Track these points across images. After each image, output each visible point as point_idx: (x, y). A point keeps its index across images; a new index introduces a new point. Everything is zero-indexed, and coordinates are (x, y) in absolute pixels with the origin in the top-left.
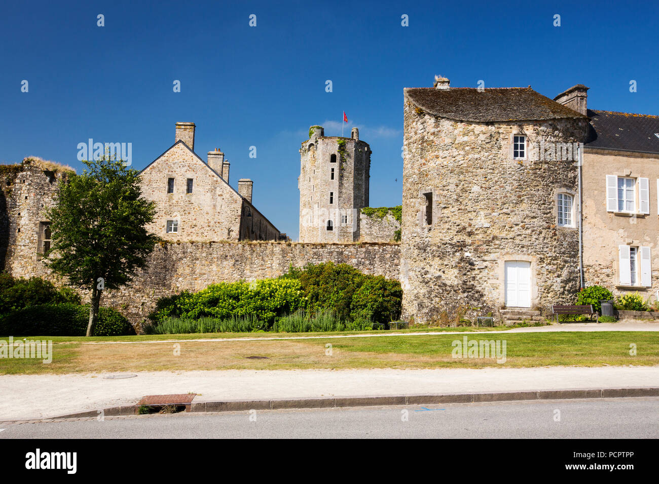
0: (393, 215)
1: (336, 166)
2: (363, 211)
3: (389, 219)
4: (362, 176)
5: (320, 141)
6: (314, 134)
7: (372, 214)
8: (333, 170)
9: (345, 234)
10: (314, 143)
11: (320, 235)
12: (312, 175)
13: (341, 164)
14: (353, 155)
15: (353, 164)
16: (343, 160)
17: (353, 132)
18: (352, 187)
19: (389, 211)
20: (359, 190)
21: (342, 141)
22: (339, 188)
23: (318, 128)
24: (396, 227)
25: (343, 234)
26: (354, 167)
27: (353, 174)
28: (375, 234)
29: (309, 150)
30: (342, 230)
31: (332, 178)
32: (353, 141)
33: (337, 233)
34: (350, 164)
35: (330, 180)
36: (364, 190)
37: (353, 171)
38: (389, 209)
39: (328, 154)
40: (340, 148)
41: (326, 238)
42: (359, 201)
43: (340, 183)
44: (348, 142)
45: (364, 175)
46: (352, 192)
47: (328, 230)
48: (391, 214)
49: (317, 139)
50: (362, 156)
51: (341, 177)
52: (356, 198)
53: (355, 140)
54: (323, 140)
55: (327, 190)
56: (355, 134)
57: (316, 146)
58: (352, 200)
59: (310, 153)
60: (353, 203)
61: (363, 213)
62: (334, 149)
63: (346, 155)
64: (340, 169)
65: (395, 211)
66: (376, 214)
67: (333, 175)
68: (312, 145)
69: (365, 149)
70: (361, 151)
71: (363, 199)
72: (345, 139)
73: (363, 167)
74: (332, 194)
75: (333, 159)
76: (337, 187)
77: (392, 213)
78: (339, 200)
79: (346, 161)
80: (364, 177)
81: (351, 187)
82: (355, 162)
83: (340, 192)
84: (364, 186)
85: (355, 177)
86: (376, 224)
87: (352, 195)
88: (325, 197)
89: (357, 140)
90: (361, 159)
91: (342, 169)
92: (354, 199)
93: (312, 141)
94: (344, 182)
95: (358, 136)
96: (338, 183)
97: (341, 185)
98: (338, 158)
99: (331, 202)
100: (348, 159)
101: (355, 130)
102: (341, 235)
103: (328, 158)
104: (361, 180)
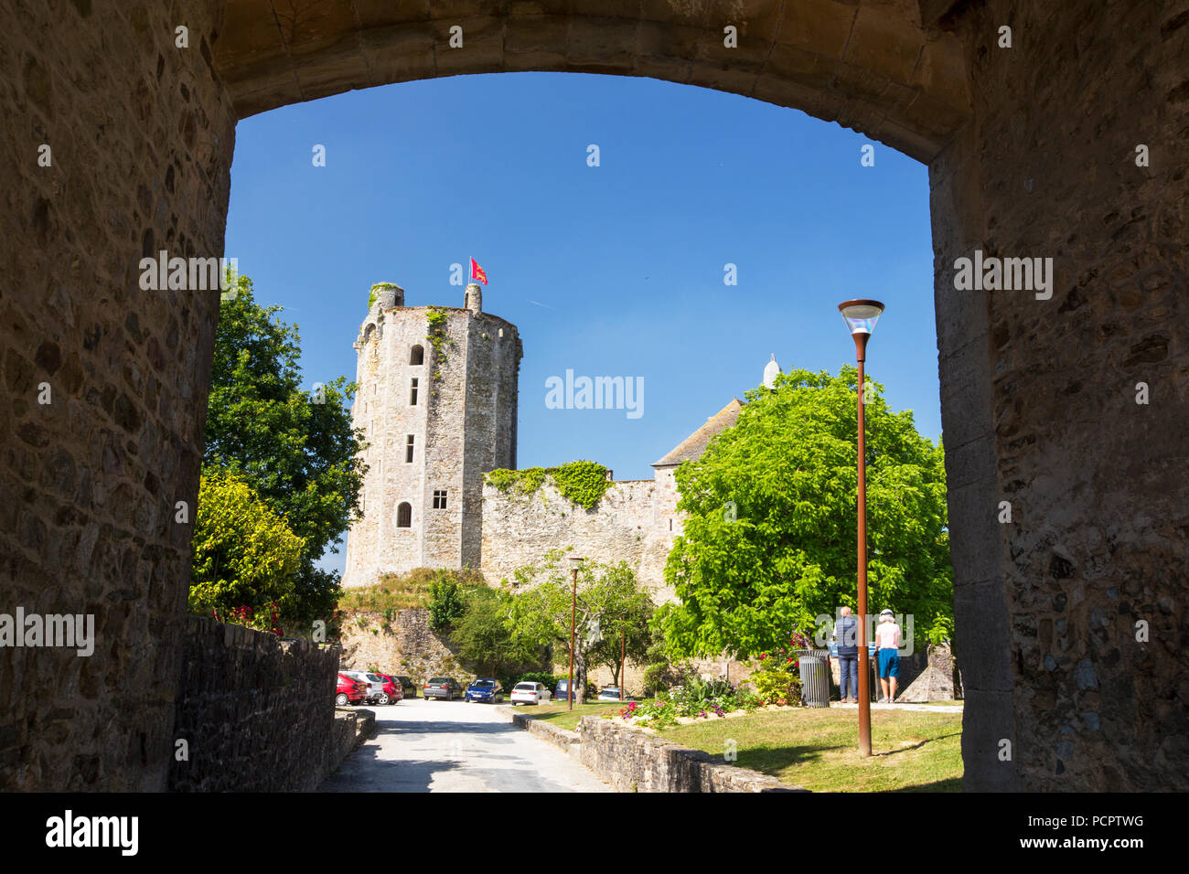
0: (557, 486)
1: (422, 372)
2: (489, 479)
3: (547, 496)
4: (491, 396)
5: (389, 317)
6: (377, 302)
7: (510, 485)
8: (415, 382)
9: (441, 535)
10: (375, 323)
11: (381, 538)
12: (372, 396)
13: (434, 368)
14: (464, 345)
15: (465, 368)
16: (439, 359)
17: (467, 294)
18: (462, 422)
19: (548, 477)
20: (481, 428)
21: (437, 315)
22: (429, 426)
23: (388, 288)
24: (563, 515)
25: (436, 535)
26: (468, 376)
27: (463, 389)
28: (516, 534)
29: (367, 339)
30: (433, 525)
31: (414, 402)
32: (466, 316)
33: (420, 533)
34: (458, 368)
35: (408, 406)
36: (494, 429)
37: (463, 384)
38: (547, 472)
39: (405, 345)
40: (432, 328)
41: (396, 546)
42: (479, 456)
43: (429, 412)
44: (453, 316)
45: (495, 394)
46: (461, 434)
47: (399, 525)
48: (551, 485)
49: (384, 313)
50: (490, 350)
51: (435, 398)
52: (470, 447)
53: (471, 311)
54: (395, 313)
55: (400, 430)
56: (471, 298)
57: (381, 328)
58: (461, 453)
59: (369, 347)
60: (462, 460)
61: (490, 484)
62: (420, 336)
63: (446, 346)
64: (431, 380)
65: (560, 477)
66: (518, 484)
67: (415, 393)
68: (372, 326)
69: (497, 333)
70: (487, 338)
71: (493, 449)
72: (446, 310)
73: (492, 374)
74: (411, 439)
75: (417, 356)
76: (424, 422)
77: (554, 482)
78: (428, 453)
79: (446, 361)
80: (494, 399)
81: (459, 420)
82: (468, 362)
83: (431, 435)
84: (494, 420)
85: (470, 399)
86: (518, 509)
87: (462, 440)
88: (396, 446)
89: (475, 312)
90: (487, 357)
91: (436, 380)
92: (466, 451)
93: (372, 318)
94: (441, 409)
95: (480, 303)
96: (426, 412)
97: (433, 416)
98: (427, 355)
99: (410, 459)
100: (451, 356)
101: (473, 289)
102: (430, 539)
103: (406, 355)
104: (487, 404)
